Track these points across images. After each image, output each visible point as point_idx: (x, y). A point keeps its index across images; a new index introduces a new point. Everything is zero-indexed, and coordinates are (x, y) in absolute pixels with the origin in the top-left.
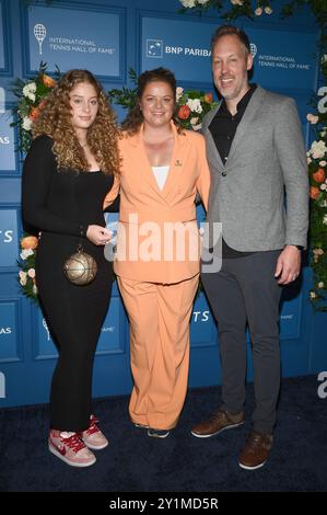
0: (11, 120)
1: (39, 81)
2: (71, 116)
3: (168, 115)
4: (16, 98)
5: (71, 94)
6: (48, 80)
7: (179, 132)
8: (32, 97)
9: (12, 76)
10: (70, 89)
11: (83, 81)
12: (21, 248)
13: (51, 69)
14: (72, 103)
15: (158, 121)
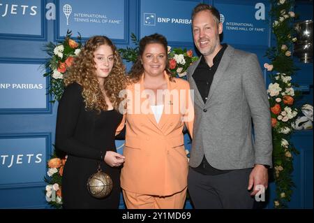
0: (44, 72)
1: (66, 44)
2: (96, 69)
3: (162, 67)
4: (49, 56)
5: (95, 53)
6: (72, 43)
7: (170, 79)
8: (61, 55)
9: (46, 40)
10: (94, 50)
11: (104, 44)
12: (48, 167)
13: (75, 35)
14: (96, 60)
15: (155, 71)
